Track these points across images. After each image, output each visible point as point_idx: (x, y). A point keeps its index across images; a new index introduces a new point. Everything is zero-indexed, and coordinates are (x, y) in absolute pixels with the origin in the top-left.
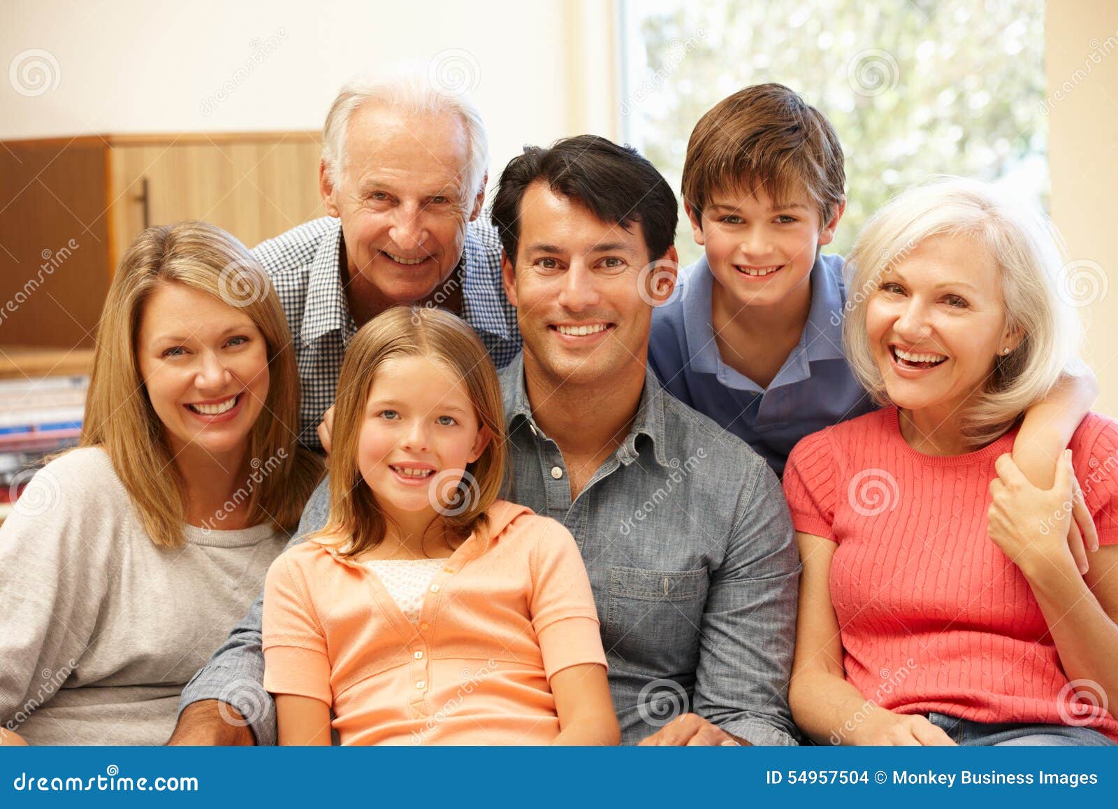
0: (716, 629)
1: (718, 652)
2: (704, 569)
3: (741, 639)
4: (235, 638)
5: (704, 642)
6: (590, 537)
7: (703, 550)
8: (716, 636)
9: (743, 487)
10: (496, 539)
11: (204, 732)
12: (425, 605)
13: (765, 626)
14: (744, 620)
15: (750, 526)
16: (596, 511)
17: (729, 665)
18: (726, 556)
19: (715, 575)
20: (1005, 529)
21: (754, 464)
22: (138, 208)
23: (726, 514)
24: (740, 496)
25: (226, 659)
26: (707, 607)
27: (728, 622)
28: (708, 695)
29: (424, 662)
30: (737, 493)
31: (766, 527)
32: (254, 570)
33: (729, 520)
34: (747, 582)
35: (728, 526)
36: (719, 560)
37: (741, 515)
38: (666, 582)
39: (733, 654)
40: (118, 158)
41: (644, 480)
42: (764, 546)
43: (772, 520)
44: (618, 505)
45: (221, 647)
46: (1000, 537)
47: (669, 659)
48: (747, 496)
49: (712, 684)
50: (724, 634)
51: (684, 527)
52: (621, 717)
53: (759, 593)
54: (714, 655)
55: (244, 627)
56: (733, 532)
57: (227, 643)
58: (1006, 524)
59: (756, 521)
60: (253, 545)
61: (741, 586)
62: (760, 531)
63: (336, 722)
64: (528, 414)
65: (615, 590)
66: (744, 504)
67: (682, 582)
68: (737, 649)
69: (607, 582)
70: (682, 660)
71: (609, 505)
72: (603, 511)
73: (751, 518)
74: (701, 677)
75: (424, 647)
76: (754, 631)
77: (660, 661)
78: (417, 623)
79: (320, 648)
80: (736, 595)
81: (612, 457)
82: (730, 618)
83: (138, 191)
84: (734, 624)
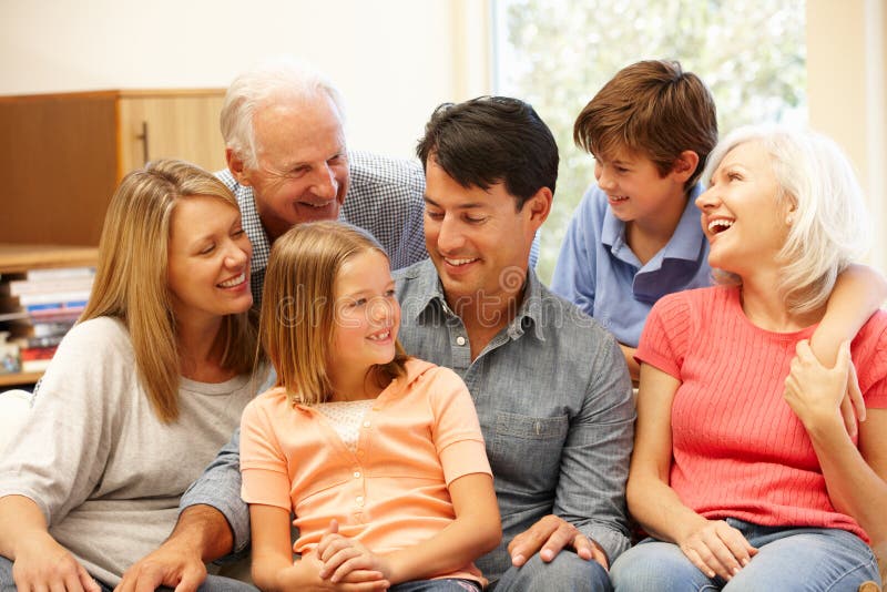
0: (572, 459)
1: (572, 476)
2: (566, 416)
3: (590, 466)
4: (222, 458)
5: (563, 468)
6: (483, 389)
7: (566, 402)
8: (572, 464)
9: (597, 356)
10: (410, 386)
11: (195, 529)
12: (360, 437)
13: (609, 457)
14: (593, 453)
15: (601, 385)
16: (488, 371)
17: (581, 486)
18: (583, 406)
19: (574, 420)
20: (796, 394)
21: (605, 339)
22: (140, 144)
23: (585, 376)
24: (595, 362)
25: (215, 474)
26: (567, 443)
27: (581, 454)
28: (564, 507)
29: (362, 479)
30: (593, 360)
31: (613, 385)
32: (231, 412)
33: (586, 381)
34: (596, 425)
35: (585, 385)
36: (578, 409)
37: (595, 377)
38: (538, 425)
39: (585, 478)
40: (125, 108)
41: (524, 349)
42: (611, 400)
43: (617, 381)
44: (504, 367)
45: (211, 464)
46: (790, 399)
47: (537, 481)
48: (599, 364)
49: (567, 499)
50: (578, 462)
51: (553, 385)
52: (503, 521)
53: (605, 434)
54: (569, 478)
55: (227, 450)
56: (589, 388)
57: (215, 462)
58: (797, 390)
59: (605, 382)
60: (228, 394)
61: (593, 429)
62: (608, 390)
63: (296, 522)
64: (442, 297)
65: (499, 429)
66: (598, 369)
67: (550, 424)
68: (587, 474)
69: (495, 423)
70: (546, 481)
71: (498, 366)
72: (494, 371)
73: (602, 379)
74: (559, 493)
75: (360, 468)
76: (601, 461)
77: (530, 482)
78: (356, 450)
79: (283, 470)
80: (588, 435)
81: (503, 332)
82: (584, 451)
83: (140, 131)
84: (586, 455)
